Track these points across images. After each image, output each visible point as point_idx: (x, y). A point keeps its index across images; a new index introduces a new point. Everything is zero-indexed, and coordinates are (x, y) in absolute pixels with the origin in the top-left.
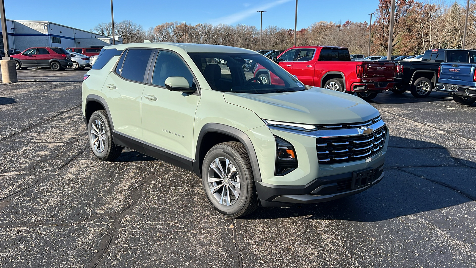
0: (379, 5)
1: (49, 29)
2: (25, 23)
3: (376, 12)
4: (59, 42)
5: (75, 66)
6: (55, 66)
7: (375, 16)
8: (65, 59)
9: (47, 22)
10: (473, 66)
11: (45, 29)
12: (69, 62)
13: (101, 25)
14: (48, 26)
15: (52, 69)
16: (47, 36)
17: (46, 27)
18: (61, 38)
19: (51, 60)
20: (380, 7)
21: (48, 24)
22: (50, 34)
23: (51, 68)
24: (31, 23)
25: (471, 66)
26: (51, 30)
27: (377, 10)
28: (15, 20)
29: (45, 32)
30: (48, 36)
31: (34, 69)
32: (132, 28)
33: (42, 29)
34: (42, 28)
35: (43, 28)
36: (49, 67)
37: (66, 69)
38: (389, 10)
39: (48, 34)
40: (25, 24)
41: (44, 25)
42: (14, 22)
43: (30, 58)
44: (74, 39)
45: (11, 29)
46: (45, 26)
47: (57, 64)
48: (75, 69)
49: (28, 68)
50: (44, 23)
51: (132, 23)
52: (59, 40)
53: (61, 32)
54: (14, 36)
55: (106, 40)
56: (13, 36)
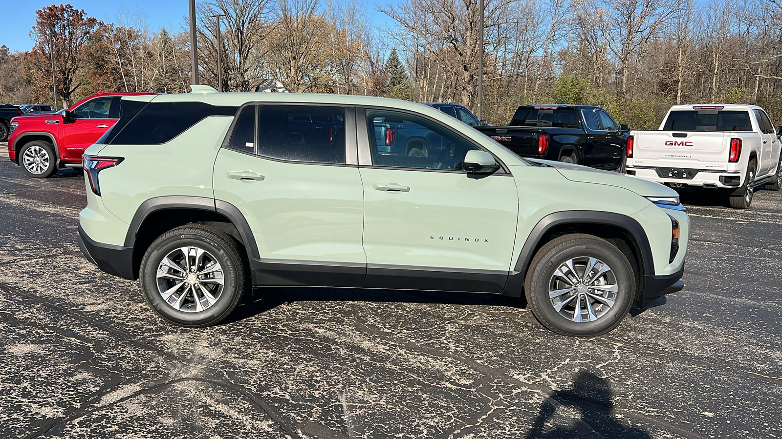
0: (37, 20)
3: (33, 31)
7: (32, 37)
10: (384, 126)
20: (38, 22)
25: (382, 126)
27: (34, 28)
38: (56, 29)
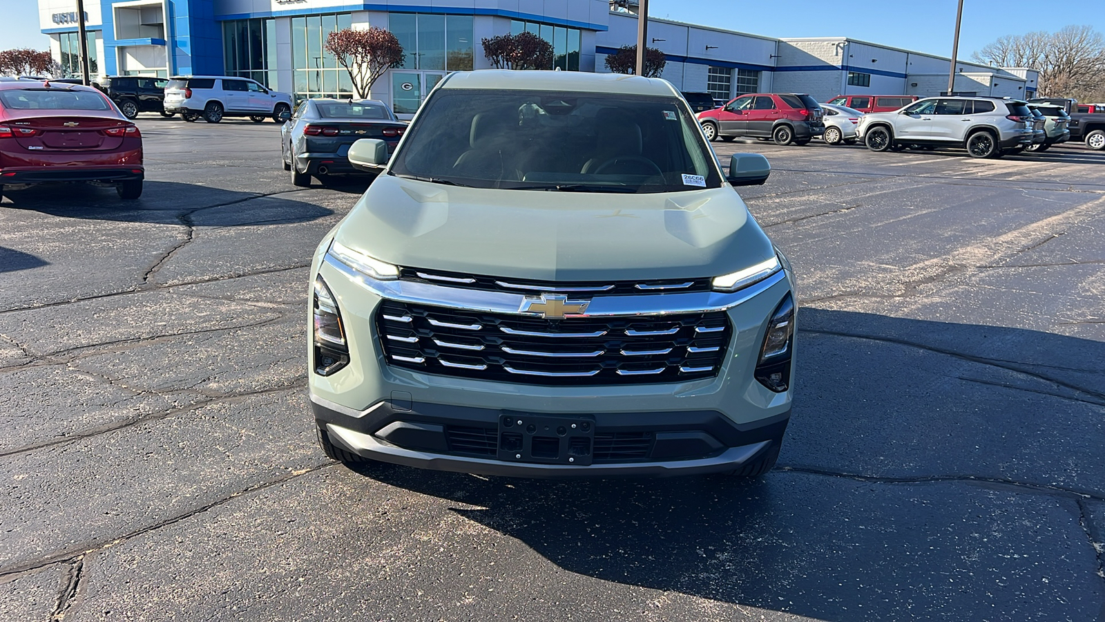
1: (847, 55)
2: (800, 43)
4: (866, 83)
5: (832, 136)
6: (782, 135)
8: (807, 119)
9: (845, 39)
11: (837, 55)
12: (817, 126)
13: (1005, 42)
14: (846, 48)
15: (775, 142)
16: (839, 69)
17: (840, 51)
18: (871, 75)
19: (776, 121)
21: (847, 43)
22: (847, 66)
23: (774, 139)
24: (812, 43)
26: (851, 56)
28: (781, 39)
29: (837, 62)
30: (842, 69)
31: (749, 141)
32: (1087, 46)
33: (832, 56)
34: (832, 53)
35: (835, 53)
36: (770, 136)
37: (809, 141)
39: (842, 66)
40: (799, 46)
41: (838, 45)
42: (779, 42)
43: (736, 116)
44: (906, 76)
45: (771, 56)
46: (839, 48)
47: (787, 131)
48: (834, 144)
49: (734, 138)
50: (837, 43)
51: (1089, 34)
52: (866, 80)
53: (873, 61)
54: (774, 71)
55: (983, 77)
56: (771, 71)
